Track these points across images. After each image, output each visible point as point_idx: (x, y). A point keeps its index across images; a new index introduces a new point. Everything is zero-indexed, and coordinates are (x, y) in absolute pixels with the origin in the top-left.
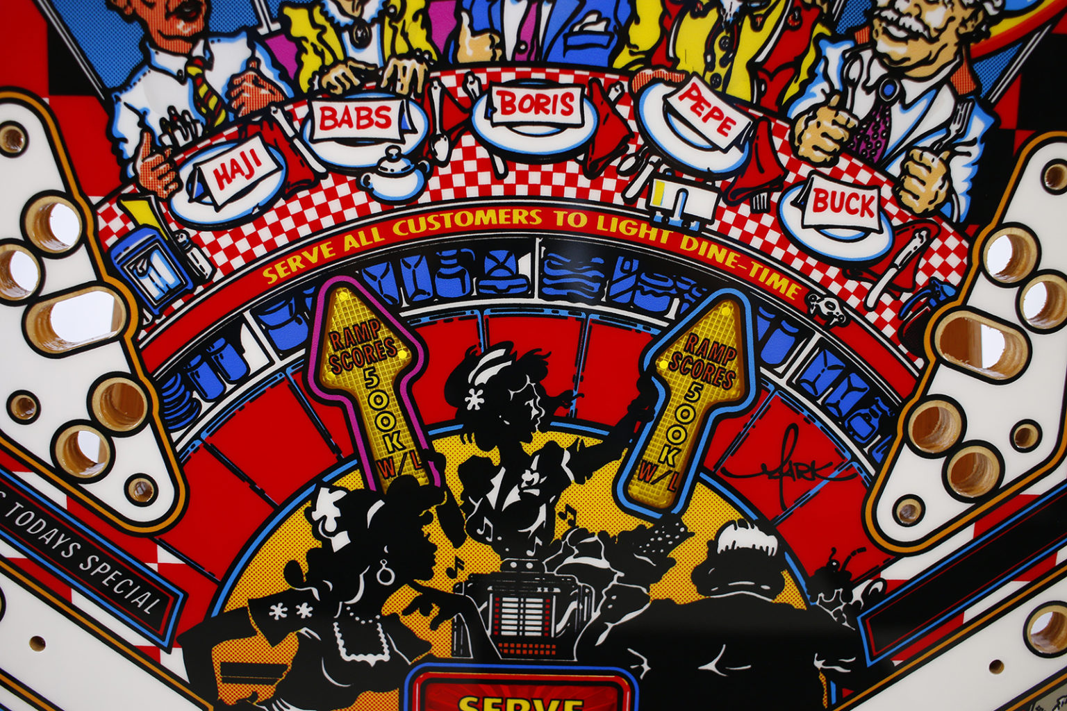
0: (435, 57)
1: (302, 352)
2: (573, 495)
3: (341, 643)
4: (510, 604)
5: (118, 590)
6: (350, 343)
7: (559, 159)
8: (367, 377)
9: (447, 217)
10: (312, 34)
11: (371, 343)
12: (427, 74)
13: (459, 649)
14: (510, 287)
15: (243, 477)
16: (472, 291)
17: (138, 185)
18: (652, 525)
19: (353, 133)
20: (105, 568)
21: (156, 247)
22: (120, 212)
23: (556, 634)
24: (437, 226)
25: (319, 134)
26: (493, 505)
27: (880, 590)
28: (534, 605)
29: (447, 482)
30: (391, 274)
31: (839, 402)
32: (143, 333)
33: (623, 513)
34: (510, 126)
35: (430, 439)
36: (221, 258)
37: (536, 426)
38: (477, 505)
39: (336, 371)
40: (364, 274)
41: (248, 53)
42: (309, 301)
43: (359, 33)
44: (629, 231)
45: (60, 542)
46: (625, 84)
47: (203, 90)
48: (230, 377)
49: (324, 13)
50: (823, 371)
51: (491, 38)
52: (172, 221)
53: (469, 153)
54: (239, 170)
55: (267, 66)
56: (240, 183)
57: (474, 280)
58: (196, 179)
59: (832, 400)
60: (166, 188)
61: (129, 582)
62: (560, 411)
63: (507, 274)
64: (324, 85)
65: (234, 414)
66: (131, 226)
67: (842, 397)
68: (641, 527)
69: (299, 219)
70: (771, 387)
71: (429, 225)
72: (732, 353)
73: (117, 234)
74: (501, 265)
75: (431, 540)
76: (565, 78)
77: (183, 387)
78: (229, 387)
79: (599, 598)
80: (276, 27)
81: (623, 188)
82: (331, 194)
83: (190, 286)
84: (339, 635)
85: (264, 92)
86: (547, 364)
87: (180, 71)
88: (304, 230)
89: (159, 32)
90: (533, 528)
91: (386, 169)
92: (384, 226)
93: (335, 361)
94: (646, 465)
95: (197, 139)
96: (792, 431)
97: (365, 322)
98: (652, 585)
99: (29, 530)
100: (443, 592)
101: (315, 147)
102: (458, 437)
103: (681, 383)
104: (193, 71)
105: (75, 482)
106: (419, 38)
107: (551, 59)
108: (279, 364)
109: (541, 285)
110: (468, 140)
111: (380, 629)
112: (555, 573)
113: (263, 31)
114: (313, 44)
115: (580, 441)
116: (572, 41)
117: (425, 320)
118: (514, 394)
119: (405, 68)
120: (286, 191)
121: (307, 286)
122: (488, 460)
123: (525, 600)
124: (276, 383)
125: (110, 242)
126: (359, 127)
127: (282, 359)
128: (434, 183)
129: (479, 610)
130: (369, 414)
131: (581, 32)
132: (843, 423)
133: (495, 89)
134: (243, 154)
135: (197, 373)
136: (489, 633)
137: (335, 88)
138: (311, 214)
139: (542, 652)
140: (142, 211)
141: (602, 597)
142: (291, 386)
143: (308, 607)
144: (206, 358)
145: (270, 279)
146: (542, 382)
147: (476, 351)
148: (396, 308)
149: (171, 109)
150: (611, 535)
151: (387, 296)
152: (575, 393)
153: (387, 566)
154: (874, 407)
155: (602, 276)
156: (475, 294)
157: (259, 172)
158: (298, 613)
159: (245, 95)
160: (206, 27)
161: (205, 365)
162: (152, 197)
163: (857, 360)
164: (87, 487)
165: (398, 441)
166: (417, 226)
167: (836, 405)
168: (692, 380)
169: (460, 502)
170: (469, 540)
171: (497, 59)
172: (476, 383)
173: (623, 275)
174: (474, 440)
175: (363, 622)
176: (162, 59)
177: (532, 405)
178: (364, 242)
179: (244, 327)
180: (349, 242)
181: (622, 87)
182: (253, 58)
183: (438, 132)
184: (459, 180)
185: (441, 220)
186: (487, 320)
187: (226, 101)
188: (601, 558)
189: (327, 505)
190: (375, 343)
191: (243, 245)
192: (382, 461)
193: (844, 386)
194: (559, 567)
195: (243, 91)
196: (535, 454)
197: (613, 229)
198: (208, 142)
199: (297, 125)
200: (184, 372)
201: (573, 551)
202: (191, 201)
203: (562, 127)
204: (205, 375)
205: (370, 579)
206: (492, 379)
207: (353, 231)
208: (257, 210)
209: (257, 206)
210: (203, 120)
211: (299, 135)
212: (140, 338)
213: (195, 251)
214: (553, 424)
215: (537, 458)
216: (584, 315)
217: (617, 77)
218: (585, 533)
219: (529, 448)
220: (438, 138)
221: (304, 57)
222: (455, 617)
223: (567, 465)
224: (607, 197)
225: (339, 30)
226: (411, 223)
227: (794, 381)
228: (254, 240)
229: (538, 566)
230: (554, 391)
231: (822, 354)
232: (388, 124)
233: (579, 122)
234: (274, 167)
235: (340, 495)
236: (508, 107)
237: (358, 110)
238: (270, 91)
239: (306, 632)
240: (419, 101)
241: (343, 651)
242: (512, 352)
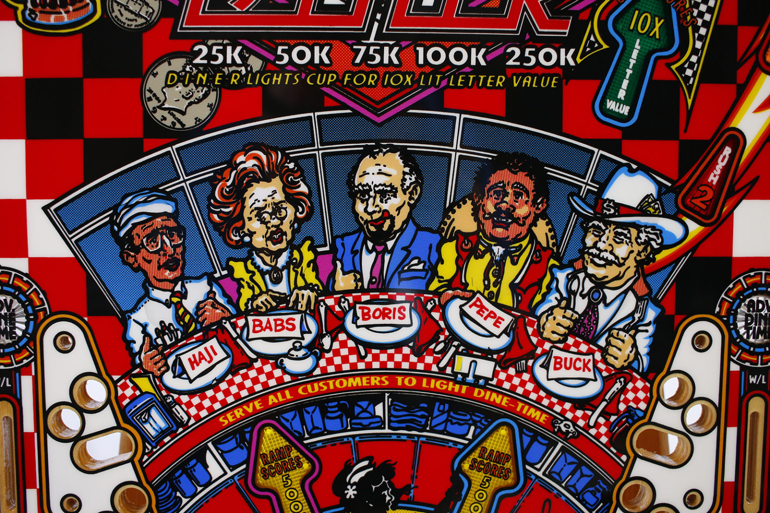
0: (321, 288)
1: (244, 466)
6: (274, 460)
7: (398, 346)
9: (331, 382)
10: (247, 277)
11: (286, 460)
12: (316, 298)
14: (371, 423)
16: (347, 426)
17: (142, 368)
19: (273, 334)
21: (154, 405)
22: (131, 385)
24: (325, 388)
25: (252, 335)
30: (298, 418)
31: (575, 484)
32: (146, 457)
34: (368, 327)
36: (193, 411)
37: (389, 506)
39: (265, 477)
40: (281, 418)
41: (208, 288)
42: (247, 436)
43: (275, 275)
44: (442, 387)
46: (436, 299)
47: (181, 311)
48: (199, 483)
49: (254, 264)
50: (565, 466)
51: (355, 275)
52: (163, 389)
53: (343, 344)
54: (204, 358)
55: (219, 296)
56: (204, 365)
57: (349, 419)
58: (178, 364)
59: (571, 483)
60: (159, 370)
62: (404, 497)
63: (368, 415)
64: (255, 306)
65: (202, 505)
66: (138, 393)
67: (577, 481)
69: (241, 386)
70: (533, 477)
71: (320, 388)
72: (507, 458)
73: (129, 398)
74: (364, 410)
76: (400, 298)
77: (171, 489)
78: (199, 489)
80: (225, 272)
81: (437, 361)
82: (260, 371)
83: (175, 428)
85: (218, 311)
86: (395, 469)
87: (167, 300)
88: (244, 393)
89: (154, 277)
91: (293, 355)
92: (293, 389)
93: (264, 471)
95: (178, 341)
96: (547, 504)
97: (282, 448)
101: (250, 343)
103: (477, 477)
104: (175, 300)
106: (311, 277)
107: (391, 286)
108: (230, 474)
109: (390, 421)
110: (342, 337)
113: (217, 275)
114: (247, 282)
116: (403, 275)
117: (319, 445)
118: (375, 488)
119: (303, 295)
120: (233, 370)
121: (246, 426)
124: (228, 485)
125: (125, 403)
126: (276, 331)
127: (231, 471)
128: (323, 363)
130: (286, 503)
131: (409, 270)
132: (579, 497)
133: (358, 306)
134: (206, 349)
135: (179, 481)
137: (262, 308)
138: (248, 384)
140: (144, 384)
142: (237, 487)
144: (185, 472)
145: (224, 423)
146: (392, 480)
147: (351, 463)
148: (301, 438)
149: (162, 322)
151: (295, 431)
152: (413, 486)
154: (597, 486)
155: (427, 414)
156: (349, 428)
157: (216, 359)
159: (207, 313)
160: (183, 274)
161: (184, 475)
162: (151, 375)
163: (585, 458)
166: (313, 389)
167: (574, 486)
168: (484, 475)
171: (359, 288)
172: (352, 482)
173: (439, 413)
176: (156, 293)
177: (386, 494)
178: (281, 399)
179: (208, 451)
180: (272, 399)
181: (434, 301)
182: (211, 291)
183: (324, 332)
184: (337, 360)
185: (327, 385)
186: (357, 444)
187: (195, 317)
190: (289, 460)
191: (207, 403)
193: (578, 474)
195: (205, 311)
197: (432, 386)
198: (185, 341)
199: (238, 330)
200: (172, 481)
202: (174, 377)
203: (399, 327)
204: (184, 481)
206: (361, 479)
207: (274, 393)
208: (215, 382)
209: (215, 379)
210: (181, 329)
211: (240, 336)
212: (144, 460)
213: (177, 407)
214: (400, 505)
216: (416, 439)
217: (431, 296)
220: (324, 336)
221: (242, 290)
224: (428, 367)
225: (263, 273)
226: (309, 387)
227: (547, 473)
228: (213, 399)
230: (399, 485)
231: (563, 455)
232: (294, 328)
233: (409, 323)
234: (225, 356)
236: (366, 316)
237: (275, 320)
238: (222, 310)
240: (312, 314)
242: (373, 462)
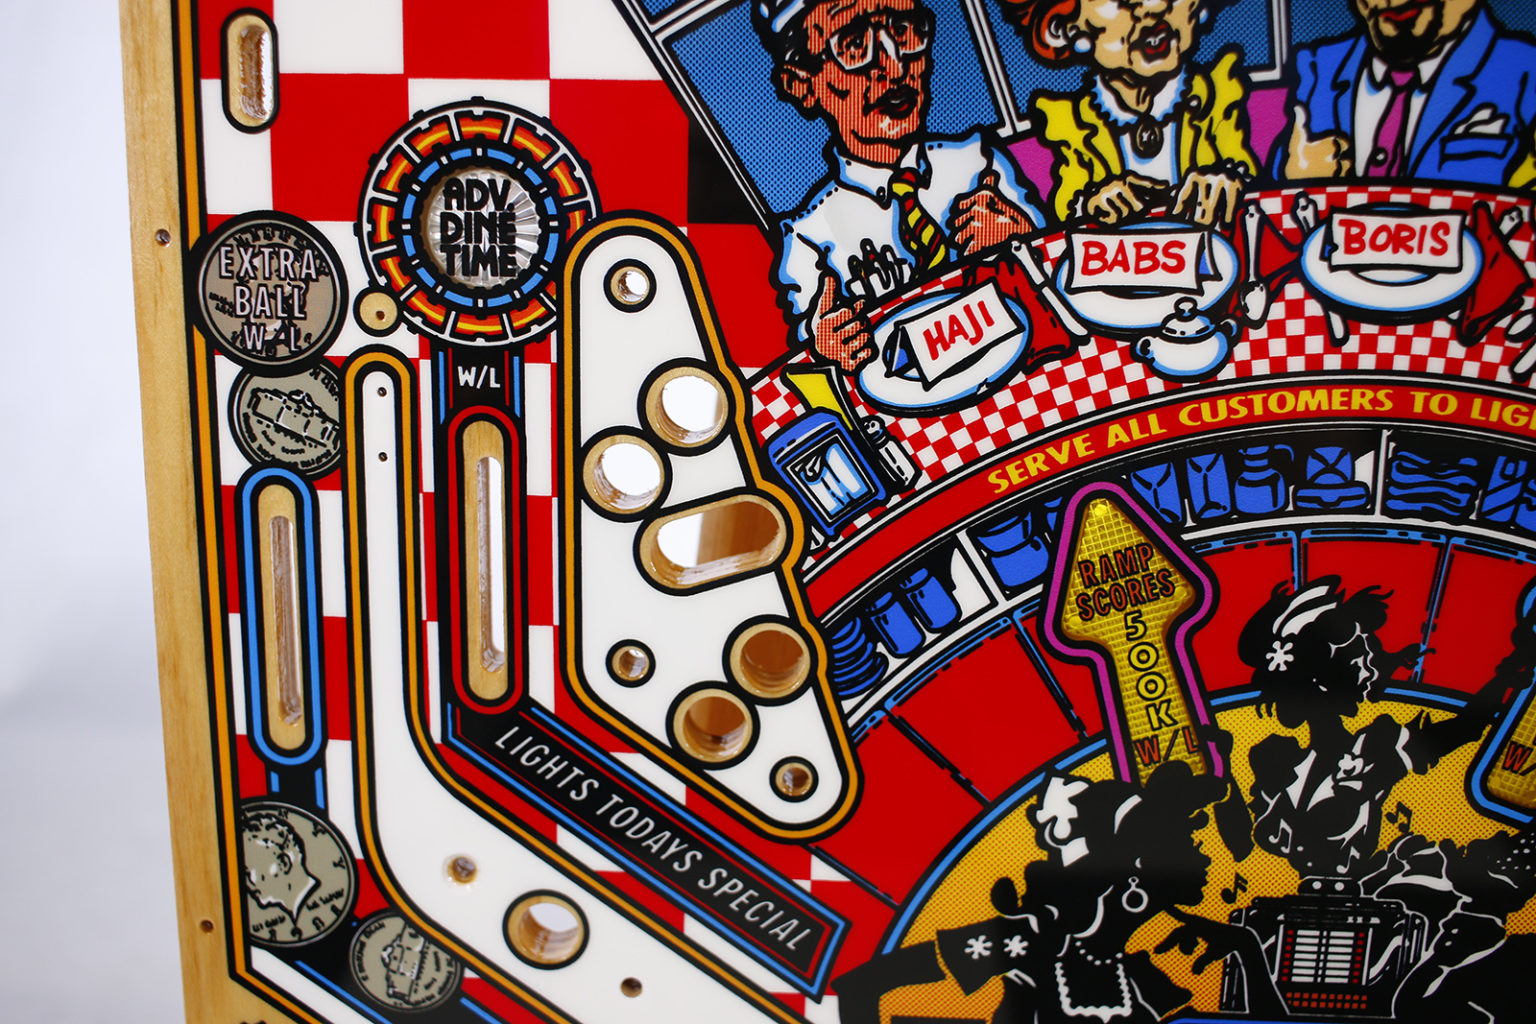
0: (1253, 171)
1: (1038, 589)
2: (1409, 789)
3: (1063, 990)
4: (1307, 939)
5: (753, 916)
6: (1109, 576)
7: (1421, 319)
8: (1130, 624)
9: (1257, 399)
10: (1076, 137)
11: (1138, 577)
12: (1240, 195)
13: (1231, 1000)
14: (1342, 499)
15: (943, 763)
16: (1287, 504)
17: (813, 352)
18: (1516, 832)
19: (1130, 279)
20: (734, 886)
21: (836, 440)
22: (784, 390)
23: (1368, 981)
24: (1243, 411)
25: (1080, 280)
26: (1295, 804)
28: (1342, 940)
29: (1232, 771)
30: (1172, 480)
32: (810, 561)
33: (1477, 815)
34: (1356, 269)
35: (1212, 711)
36: (927, 456)
37: (1365, 693)
38: (1272, 803)
39: (1086, 615)
40: (1134, 480)
41: (982, 163)
42: (1052, 518)
43: (1145, 136)
44: (1515, 420)
45: (672, 849)
46: (1525, 210)
47: (914, 217)
48: (931, 623)
49: (1096, 107)
51: (1337, 144)
52: (860, 403)
53: (1295, 309)
54: (962, 331)
55: (1009, 182)
56: (961, 349)
57: (1291, 488)
58: (898, 344)
60: (854, 356)
61: (767, 906)
62: (1400, 674)
63: (1337, 480)
64: (1091, 210)
65: (935, 675)
66: (799, 410)
68: (1502, 834)
69: (1045, 401)
71: (1231, 411)
73: (779, 421)
74: (1330, 468)
75: (1203, 850)
76: (1439, 202)
77: (863, 637)
78: (930, 637)
79: (1434, 930)
80: (1024, 126)
81: (1512, 359)
82: (1093, 366)
83: (881, 496)
84: (1061, 980)
85: (1002, 219)
86: (1386, 606)
87: (881, 189)
88: (1051, 418)
89: (852, 132)
90: (1348, 835)
91: (1174, 332)
92: (1167, 412)
93: (1085, 602)
94: (1515, 750)
95: (902, 288)
97: (1131, 548)
98: (1510, 915)
99: (629, 833)
100: (1214, 922)
101: (1073, 299)
102: (1253, 708)
104: (901, 189)
105: (698, 767)
106: (1231, 143)
107: (1421, 173)
108: (1004, 605)
109: (1386, 496)
110: (1294, 291)
111: (1121, 972)
112: (1374, 896)
113: (1005, 132)
114: (1076, 152)
115: (1424, 715)
116: (1453, 148)
117: (1218, 545)
118: (1337, 649)
119: (1209, 187)
120: (1027, 362)
121: (1051, 496)
122: (1293, 740)
123: (1329, 933)
124: (998, 632)
125: (767, 433)
126: (1138, 271)
127: (1008, 598)
128: (1242, 351)
129: (1264, 947)
130: (1127, 677)
131: (1467, 135)
133: (1337, 217)
134: (967, 309)
135: (885, 617)
136: (1274, 978)
137: (1107, 214)
138: (1062, 395)
139: (1347, 1005)
140: (816, 389)
141: (1439, 930)
142: (1019, 636)
143: (1021, 941)
144: (899, 597)
145: (998, 486)
146: (1377, 633)
147: (1287, 589)
148: (1176, 528)
149: (866, 243)
150: (1459, 845)
151: (1164, 511)
152: (1423, 648)
153: (1137, 886)
155: (1473, 483)
156: (1290, 508)
157: (990, 335)
158: (1006, 950)
159: (975, 224)
160: (922, 126)
161: (897, 607)
162: (833, 368)
164: (716, 775)
165: (1167, 714)
166: (1214, 413)
169: (1248, 799)
170: (1257, 852)
171: (1343, 174)
172: (1284, 633)
173: (1503, 482)
174: (1274, 713)
175: (1098, 963)
176: (855, 172)
177: (1361, 664)
178: (1137, 435)
179: (956, 553)
180: (1115, 434)
181: (1520, 214)
182: (988, 171)
183: (1252, 279)
184: (1277, 348)
185: (1249, 404)
186: (1306, 545)
187: (947, 232)
188: (1440, 877)
189: (1059, 802)
190: (1143, 577)
191: (961, 439)
192: (1141, 742)
194: (1381, 888)
195: (972, 218)
196: (1359, 733)
197: (1494, 417)
198: (918, 290)
199: (1048, 267)
200: (868, 619)
201: (1403, 867)
202: (888, 375)
203: (1430, 272)
204: (897, 620)
205: (1112, 904)
206: (1307, 628)
207: (1122, 420)
208: (984, 389)
209: (985, 382)
210: (912, 259)
211: (1051, 282)
212: (805, 568)
213: (891, 446)
214: (1389, 690)
215: (1362, 737)
216: (1443, 539)
217: (1513, 200)
218: (1422, 842)
219: (1351, 724)
220: (1251, 287)
221: (1063, 171)
222: (1228, 956)
223: (1405, 748)
224: (1488, 372)
225: (1116, 130)
226: (1205, 407)
228: (978, 430)
229: (1351, 887)
232: (1180, 266)
233: (1454, 263)
234: (1013, 327)
235: (1079, 787)
236: (1354, 243)
237: (1138, 246)
238: (1012, 218)
239: (1016, 975)
240: (1227, 234)
241: (1066, 1002)
242: (1339, 590)
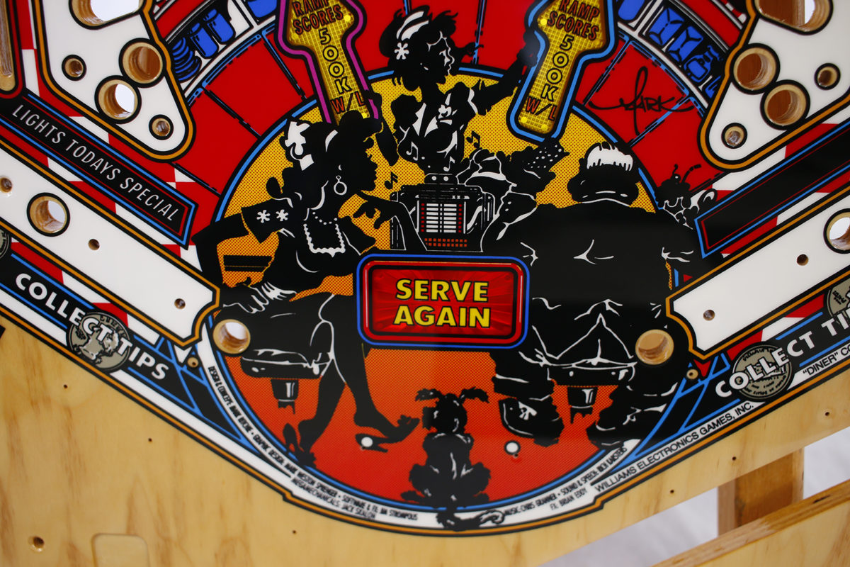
1: (273, 18)
2: (476, 124)
3: (309, 239)
4: (432, 208)
5: (149, 203)
6: (308, 10)
8: (322, 35)
11: (324, 9)
13: (396, 243)
15: (235, 115)
18: (537, 147)
20: (138, 187)
23: (467, 231)
26: (418, 132)
27: (712, 199)
28: (450, 209)
29: (383, 115)
31: (679, 50)
32: (157, 8)
33: (515, 138)
35: (369, 83)
37: (448, 71)
38: (406, 133)
39: (299, 32)
45: (105, 168)
48: (221, 39)
50: (667, 25)
59: (674, 48)
61: (155, 197)
62: (466, 59)
65: (226, 67)
67: (682, 46)
68: (529, 148)
70: (626, 38)
72: (595, 12)
75: (373, 160)
77: (188, 48)
78: (221, 47)
79: (498, 203)
84: (308, 234)
86: (455, 21)
90: (448, 150)
93: (297, 24)
94: (532, 101)
96: (643, 74)
98: (538, 193)
99: (83, 160)
100: (382, 200)
102: (390, 80)
103: (557, 36)
105: (114, 122)
108: (257, 28)
111: (337, 228)
112: (465, 184)
115: (481, 82)
118: (431, 47)
122: (413, 98)
123: (443, 205)
124: (255, 43)
127: (258, 23)
129: (410, 213)
130: (324, 65)
132: (683, 67)
135: (197, 36)
136: (417, 230)
139: (457, 245)
141: (501, 203)
142: (266, 44)
143: (284, 213)
144: (203, 25)
146: (452, 37)
147: (402, 14)
150: (507, 155)
152: (477, 45)
153: (341, 181)
154: (707, 54)
158: (278, 217)
161: (203, 30)
163: (693, 16)
164: (122, 126)
165: (346, 84)
167: (677, 52)
168: (565, 33)
169: (393, 131)
170: (401, 160)
172: (403, 39)
174: (402, 83)
175: (325, 224)
177: (445, 54)
179: (230, 1)
188: (499, 173)
189: (296, 135)
190: (326, 10)
192: (335, 100)
193: (683, 37)
194: (468, 179)
196: (448, 93)
200: (188, 38)
201: (478, 167)
204: (203, 38)
205: (329, 191)
206: (414, 35)
212: (155, 11)
214: (461, 69)
215: (449, 95)
218: (486, 153)
219: (443, 88)
222: (392, 219)
223: (472, 101)
227: (644, 33)
229: (452, 179)
231: (666, 12)
235: (305, 127)
239: (284, 231)
241: (311, 246)
242: (429, 14)
